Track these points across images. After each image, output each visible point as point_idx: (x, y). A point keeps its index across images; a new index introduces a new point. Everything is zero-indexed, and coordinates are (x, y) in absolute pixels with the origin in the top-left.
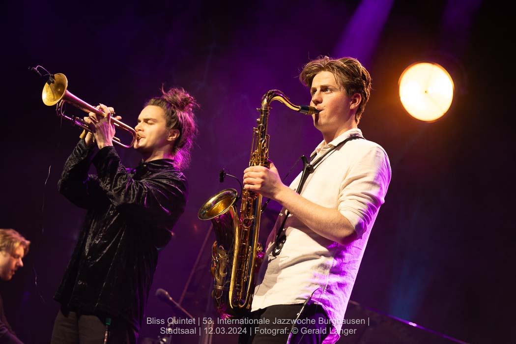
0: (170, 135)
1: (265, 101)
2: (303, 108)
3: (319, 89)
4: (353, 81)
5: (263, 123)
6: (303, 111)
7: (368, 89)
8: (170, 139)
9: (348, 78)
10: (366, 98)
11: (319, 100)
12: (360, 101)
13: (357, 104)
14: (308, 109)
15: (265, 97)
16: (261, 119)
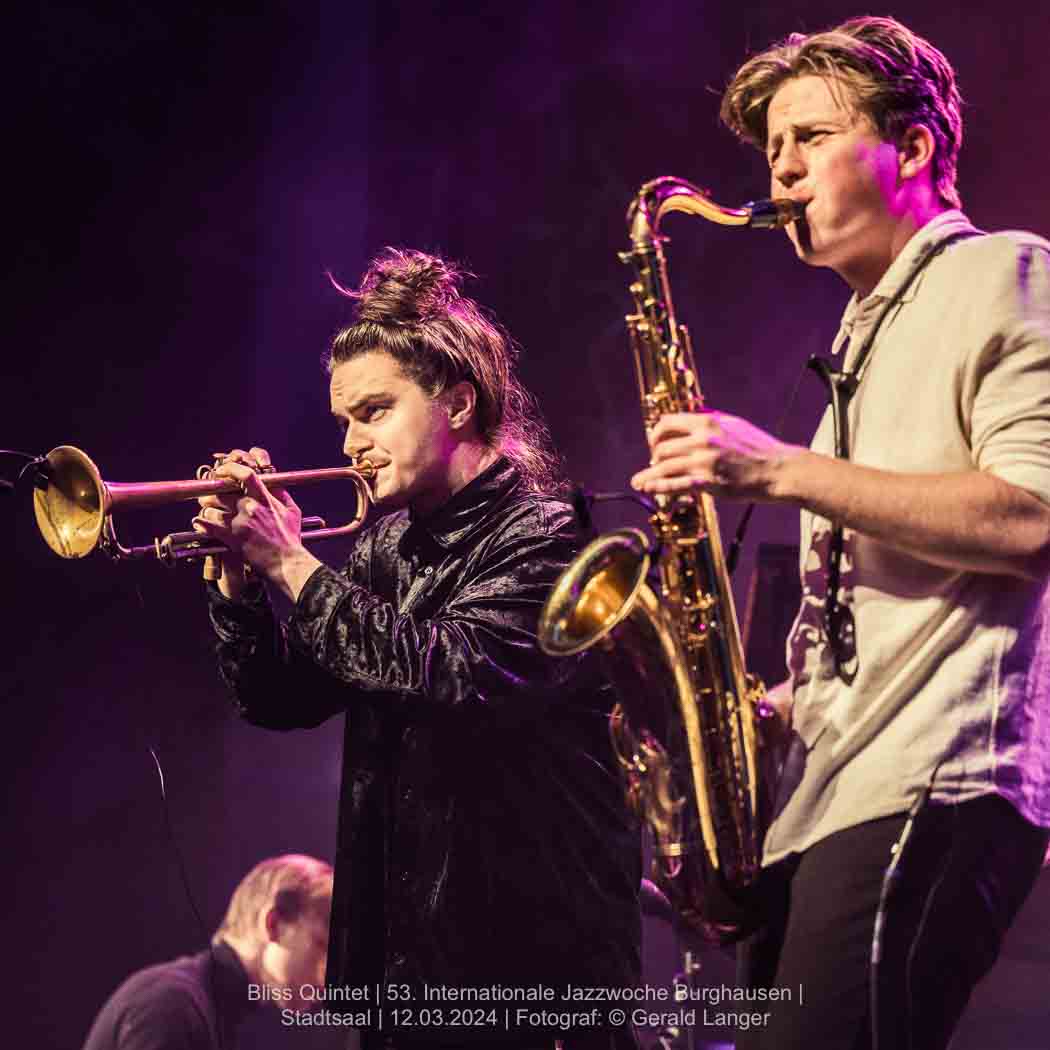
0: (449, 412)
1: (641, 224)
2: (757, 214)
3: (789, 138)
4: (892, 89)
5: (655, 296)
6: (762, 218)
7: (951, 106)
8: (457, 422)
9: (876, 80)
10: (952, 136)
11: (797, 169)
12: (931, 146)
13: (922, 160)
14: (772, 209)
15: (637, 209)
16: (644, 285)
